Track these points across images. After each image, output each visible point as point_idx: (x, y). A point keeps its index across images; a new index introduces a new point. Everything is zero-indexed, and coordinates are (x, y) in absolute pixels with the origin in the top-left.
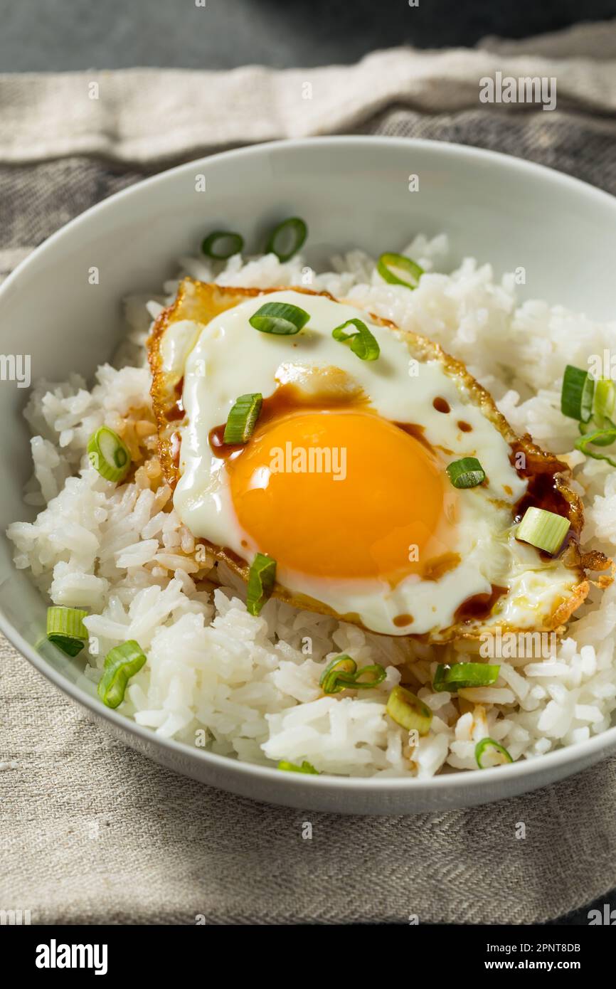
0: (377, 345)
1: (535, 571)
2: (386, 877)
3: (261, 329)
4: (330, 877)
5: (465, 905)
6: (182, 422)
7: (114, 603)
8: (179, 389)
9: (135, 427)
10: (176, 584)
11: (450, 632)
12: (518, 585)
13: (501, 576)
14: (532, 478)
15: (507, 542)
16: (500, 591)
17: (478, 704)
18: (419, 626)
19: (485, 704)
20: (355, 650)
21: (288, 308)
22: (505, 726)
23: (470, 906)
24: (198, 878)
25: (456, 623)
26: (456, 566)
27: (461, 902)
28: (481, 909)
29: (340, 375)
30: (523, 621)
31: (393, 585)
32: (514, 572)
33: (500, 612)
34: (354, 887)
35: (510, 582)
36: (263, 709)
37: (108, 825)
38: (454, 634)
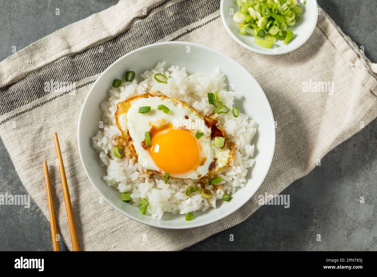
0: (167, 108)
1: (220, 151)
2: (210, 226)
3: (141, 113)
4: (200, 230)
5: (228, 225)
6: (132, 141)
7: (135, 189)
8: (128, 133)
9: (119, 142)
10: (146, 181)
11: (209, 174)
12: (219, 157)
13: (214, 156)
14: (211, 127)
15: (212, 147)
16: (215, 159)
17: (219, 185)
18: (203, 176)
19: (220, 185)
20: (190, 184)
21: (146, 107)
22: (225, 188)
23: (229, 224)
24: (174, 241)
25: (209, 171)
26: (206, 160)
27: (226, 225)
28: (231, 224)
29: (164, 120)
30: (223, 166)
31: (195, 170)
32: (216, 153)
33: (217, 165)
34: (205, 231)
35: (217, 157)
36: (176, 204)
37: (148, 233)
38: (210, 174)
